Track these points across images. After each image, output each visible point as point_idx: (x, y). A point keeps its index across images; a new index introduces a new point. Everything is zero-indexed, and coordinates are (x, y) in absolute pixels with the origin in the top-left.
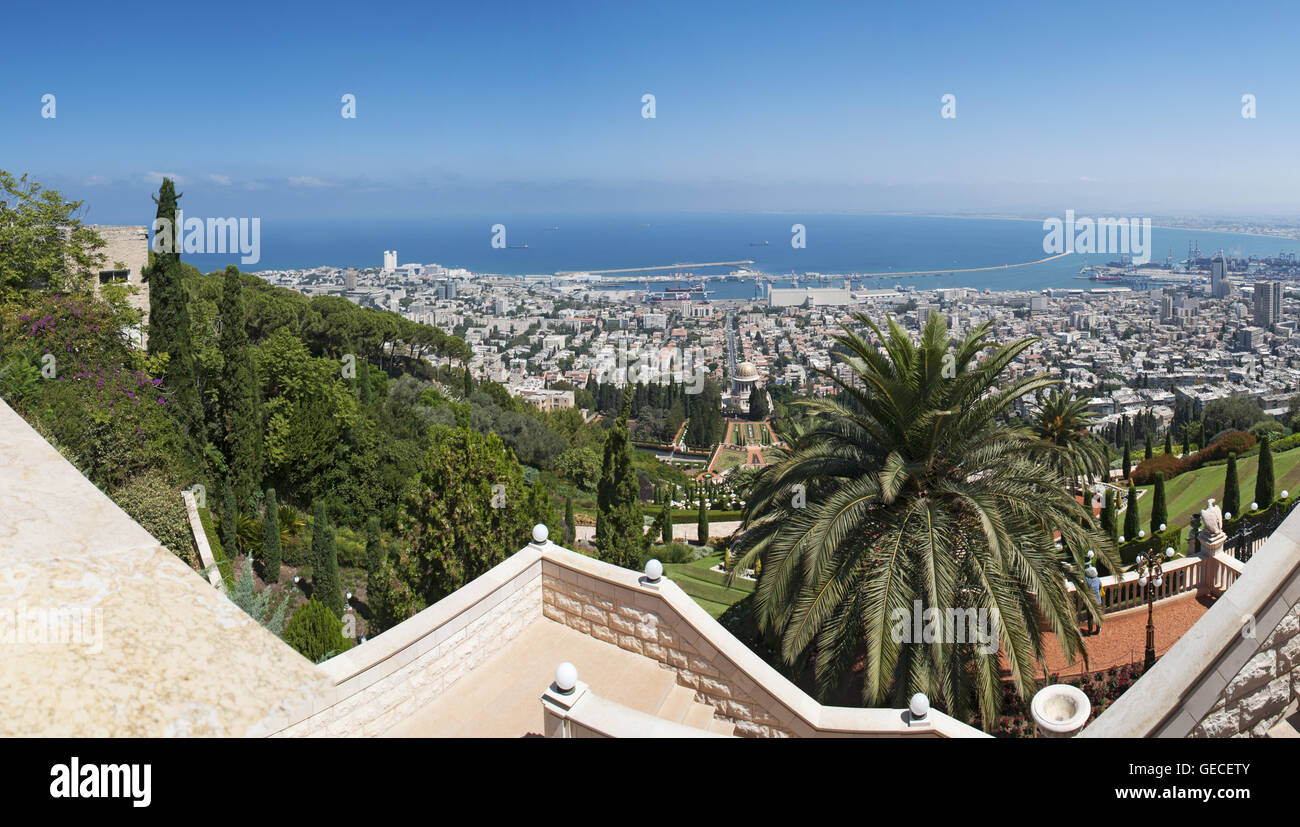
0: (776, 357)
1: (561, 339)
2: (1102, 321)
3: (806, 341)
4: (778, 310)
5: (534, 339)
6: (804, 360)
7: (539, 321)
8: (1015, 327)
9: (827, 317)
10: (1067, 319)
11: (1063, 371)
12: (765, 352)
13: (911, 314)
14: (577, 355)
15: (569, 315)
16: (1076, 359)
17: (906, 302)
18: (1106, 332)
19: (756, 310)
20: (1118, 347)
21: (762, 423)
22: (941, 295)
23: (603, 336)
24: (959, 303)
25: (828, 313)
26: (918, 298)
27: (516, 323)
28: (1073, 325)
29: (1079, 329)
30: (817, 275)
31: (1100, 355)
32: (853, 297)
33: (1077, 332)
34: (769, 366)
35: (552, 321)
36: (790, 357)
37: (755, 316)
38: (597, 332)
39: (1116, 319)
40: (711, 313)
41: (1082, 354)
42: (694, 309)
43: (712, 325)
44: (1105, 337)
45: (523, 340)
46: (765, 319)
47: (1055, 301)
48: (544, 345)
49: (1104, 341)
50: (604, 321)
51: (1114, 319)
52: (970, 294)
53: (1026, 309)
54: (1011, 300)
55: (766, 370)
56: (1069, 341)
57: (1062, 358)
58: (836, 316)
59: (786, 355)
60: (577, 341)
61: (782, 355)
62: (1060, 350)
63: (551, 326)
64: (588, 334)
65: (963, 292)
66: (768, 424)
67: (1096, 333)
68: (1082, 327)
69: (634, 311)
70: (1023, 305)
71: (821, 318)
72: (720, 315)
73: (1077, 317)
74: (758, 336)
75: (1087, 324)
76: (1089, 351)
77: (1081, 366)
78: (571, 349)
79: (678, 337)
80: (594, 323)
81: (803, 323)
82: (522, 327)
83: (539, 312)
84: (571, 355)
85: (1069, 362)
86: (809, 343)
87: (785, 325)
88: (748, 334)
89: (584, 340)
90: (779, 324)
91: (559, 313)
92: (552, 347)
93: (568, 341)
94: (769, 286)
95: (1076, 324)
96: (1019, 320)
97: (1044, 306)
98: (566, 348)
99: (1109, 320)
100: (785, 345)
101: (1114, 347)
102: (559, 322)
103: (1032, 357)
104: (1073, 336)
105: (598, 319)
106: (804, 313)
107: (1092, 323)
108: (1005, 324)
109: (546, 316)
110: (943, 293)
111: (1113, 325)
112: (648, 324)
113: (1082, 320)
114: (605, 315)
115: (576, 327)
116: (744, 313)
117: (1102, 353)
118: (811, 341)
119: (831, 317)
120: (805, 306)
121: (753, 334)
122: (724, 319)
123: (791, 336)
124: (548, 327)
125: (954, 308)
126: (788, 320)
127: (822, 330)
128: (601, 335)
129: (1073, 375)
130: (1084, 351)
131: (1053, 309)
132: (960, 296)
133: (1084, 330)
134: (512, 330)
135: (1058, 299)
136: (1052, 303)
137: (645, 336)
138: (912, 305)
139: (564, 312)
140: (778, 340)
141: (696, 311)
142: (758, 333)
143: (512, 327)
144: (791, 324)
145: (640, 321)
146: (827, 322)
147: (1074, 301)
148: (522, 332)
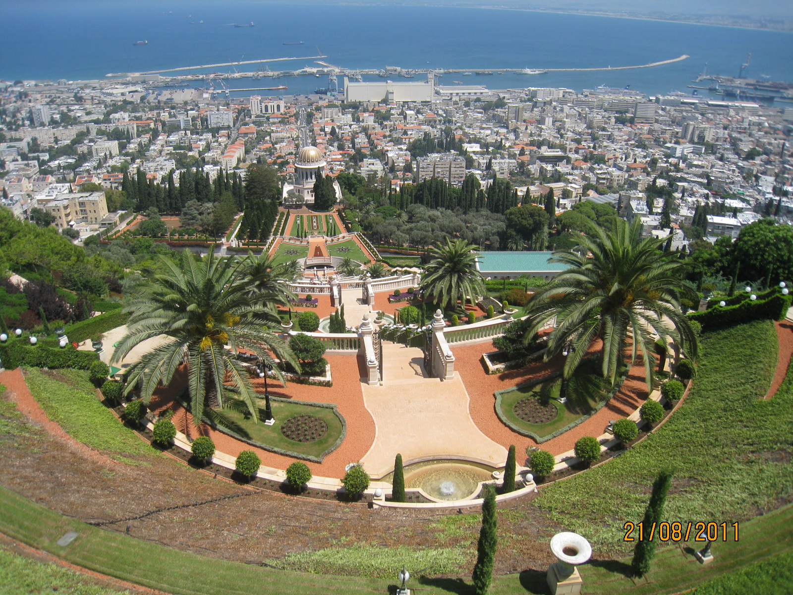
0: (353, 152)
1: (114, 145)
2: (721, 135)
3: (385, 137)
4: (355, 106)
5: (82, 149)
6: (382, 155)
7: (88, 129)
8: (616, 133)
9: (408, 112)
10: (679, 130)
11: (671, 185)
12: (341, 148)
13: (499, 111)
14: (133, 160)
15: (122, 119)
16: (687, 173)
17: (494, 99)
18: (725, 149)
19: (331, 106)
20: (738, 167)
21: (328, 213)
22: (534, 95)
23: (162, 138)
24: (554, 103)
25: (409, 108)
26: (507, 96)
27: (60, 131)
28: (684, 137)
29: (691, 141)
30: (399, 69)
31: (715, 173)
32: (437, 93)
33: (688, 145)
34: (344, 161)
35: (103, 127)
36: (367, 152)
37: (330, 110)
38: (155, 134)
39: (738, 136)
40: (282, 110)
41: (694, 169)
42: (263, 105)
43: (284, 121)
44: (722, 155)
45: (68, 150)
46: (340, 114)
47: (663, 109)
48: (94, 154)
49: (721, 159)
50: (164, 124)
51: (734, 135)
52: (567, 95)
53: (629, 115)
54: (612, 104)
55: (340, 165)
56: (678, 154)
57: (670, 171)
58: (418, 112)
59: (363, 150)
60: (132, 146)
61: (358, 151)
62: (667, 162)
63: (101, 133)
64: (145, 139)
65: (559, 93)
66: (336, 216)
67: (711, 149)
68: (696, 140)
69: (197, 111)
70: (627, 112)
71: (402, 113)
72: (293, 111)
73: (691, 128)
74: (333, 132)
75: (701, 138)
76: (703, 167)
77: (694, 182)
78: (127, 154)
79: (246, 134)
80: (152, 126)
81: (382, 118)
82: (67, 136)
83: (87, 118)
84: (126, 161)
85: (679, 175)
86: (388, 139)
87: (363, 121)
88: (323, 130)
89: (140, 144)
90: (357, 120)
91: (111, 117)
92: (103, 154)
93: (122, 147)
94: (346, 79)
95: (689, 137)
96: (621, 126)
97: (650, 114)
98: (121, 154)
99: (730, 136)
100: (362, 140)
101: (734, 167)
102: (111, 127)
103: (634, 166)
104: (684, 149)
105: (156, 121)
106: (383, 109)
107: (709, 137)
108: (604, 129)
109: (97, 122)
110: (535, 92)
111: (734, 143)
112: (213, 122)
113: (697, 133)
114: (165, 116)
115: (131, 131)
116: (318, 109)
117: (718, 171)
118: (390, 136)
119: (412, 112)
120: (385, 101)
121: (328, 130)
122: (296, 116)
123: (369, 132)
124: (97, 134)
125: (547, 108)
126: (366, 115)
127: (402, 126)
128: (160, 137)
129: (684, 191)
130: (697, 166)
131: (661, 118)
132: (556, 97)
133: (697, 143)
134: (56, 140)
135: (668, 108)
136: (660, 112)
137: (210, 136)
138: (501, 103)
139: (117, 116)
140: (354, 135)
141: (266, 107)
142: (333, 130)
143: (56, 138)
144: (369, 120)
145: (204, 120)
146: (408, 118)
147: (687, 111)
148: (68, 142)
